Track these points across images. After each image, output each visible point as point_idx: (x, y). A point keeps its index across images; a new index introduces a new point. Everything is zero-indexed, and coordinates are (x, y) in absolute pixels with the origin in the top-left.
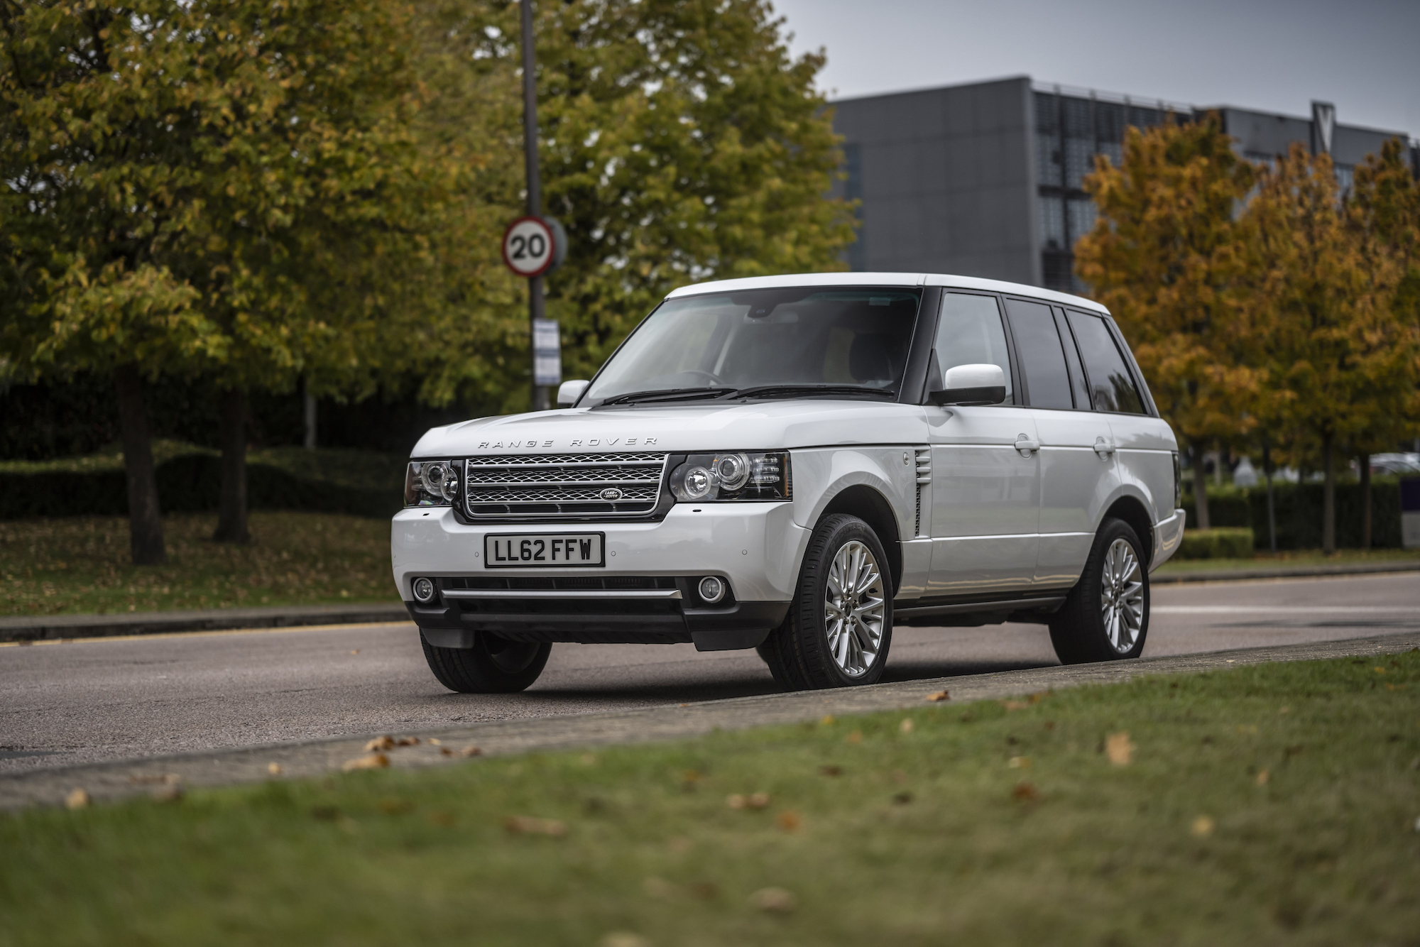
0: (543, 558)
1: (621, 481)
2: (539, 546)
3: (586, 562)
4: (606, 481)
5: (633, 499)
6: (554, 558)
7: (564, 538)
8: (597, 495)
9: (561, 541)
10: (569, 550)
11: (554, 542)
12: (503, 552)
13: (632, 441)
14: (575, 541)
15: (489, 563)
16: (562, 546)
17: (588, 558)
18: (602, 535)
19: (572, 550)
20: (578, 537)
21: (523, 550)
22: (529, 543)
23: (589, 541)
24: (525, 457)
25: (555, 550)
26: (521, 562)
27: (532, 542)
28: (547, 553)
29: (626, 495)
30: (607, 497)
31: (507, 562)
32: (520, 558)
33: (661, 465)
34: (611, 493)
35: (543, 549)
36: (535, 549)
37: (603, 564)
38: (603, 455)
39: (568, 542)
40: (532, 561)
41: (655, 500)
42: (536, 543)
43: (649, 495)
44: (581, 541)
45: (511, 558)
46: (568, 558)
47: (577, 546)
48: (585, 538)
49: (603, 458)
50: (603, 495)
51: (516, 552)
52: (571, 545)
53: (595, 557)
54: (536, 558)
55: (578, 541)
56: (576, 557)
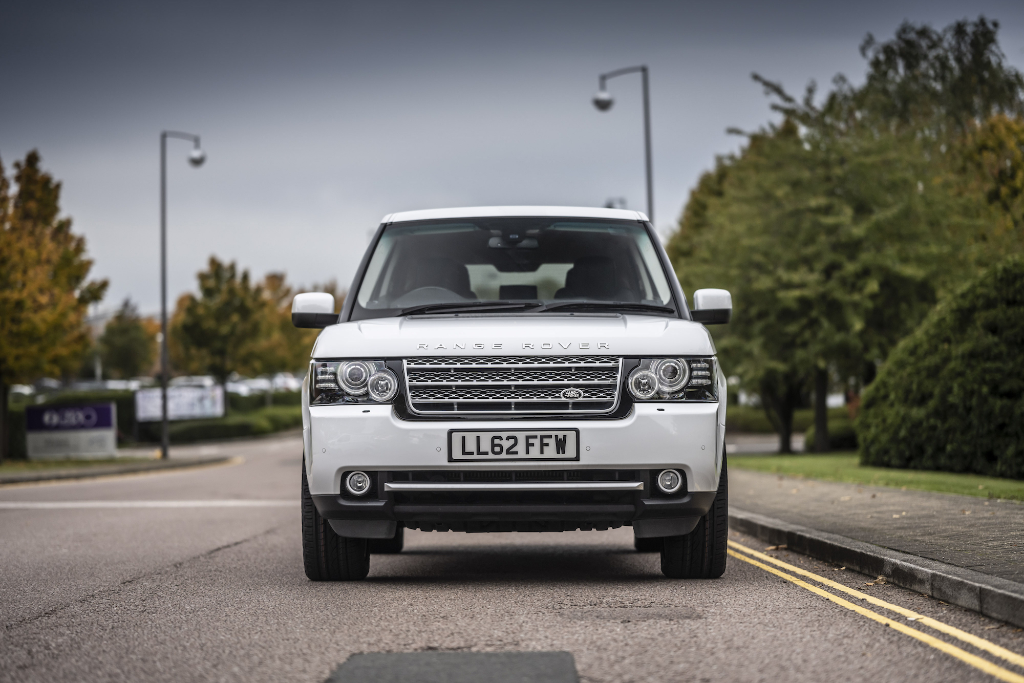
0: (516, 453)
1: (581, 382)
2: (512, 441)
3: (561, 456)
4: (566, 382)
5: (594, 399)
6: (527, 452)
7: (539, 434)
8: (557, 395)
9: (535, 437)
10: (543, 445)
11: (528, 438)
12: (471, 446)
13: (585, 345)
14: (550, 437)
15: (454, 457)
16: (537, 442)
17: (563, 452)
18: (577, 431)
19: (547, 445)
20: (553, 433)
21: (493, 445)
22: (501, 438)
23: (565, 437)
24: (474, 359)
25: (528, 445)
26: (491, 456)
27: (504, 438)
28: (521, 448)
29: (587, 395)
30: (568, 396)
31: (475, 456)
32: (490, 453)
33: (618, 368)
34: (572, 392)
35: (516, 444)
36: (506, 444)
37: (577, 458)
38: (559, 358)
39: (542, 437)
40: (504, 456)
41: (614, 400)
42: (508, 438)
43: (609, 394)
44: (557, 437)
45: (479, 453)
46: (542, 452)
47: (552, 442)
48: (561, 435)
49: (559, 360)
50: (565, 394)
51: (486, 446)
52: (546, 441)
53: (570, 452)
54: (508, 452)
55: (554, 437)
56: (551, 451)
